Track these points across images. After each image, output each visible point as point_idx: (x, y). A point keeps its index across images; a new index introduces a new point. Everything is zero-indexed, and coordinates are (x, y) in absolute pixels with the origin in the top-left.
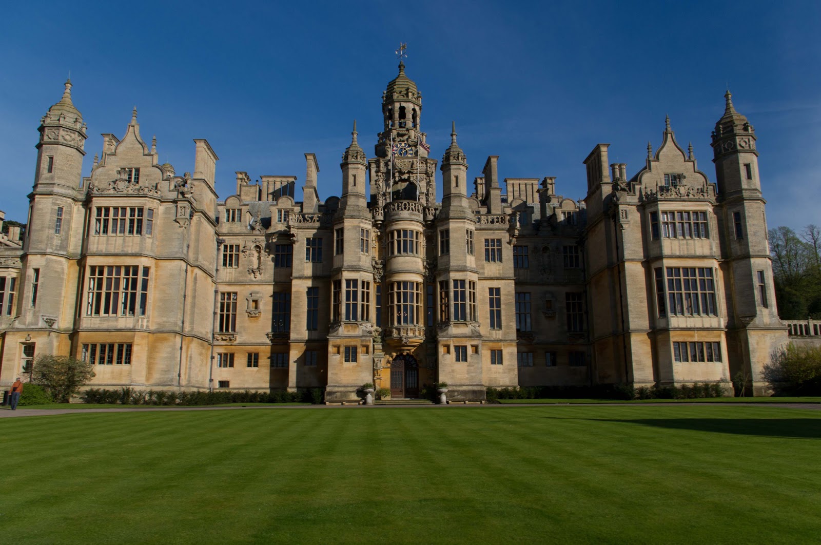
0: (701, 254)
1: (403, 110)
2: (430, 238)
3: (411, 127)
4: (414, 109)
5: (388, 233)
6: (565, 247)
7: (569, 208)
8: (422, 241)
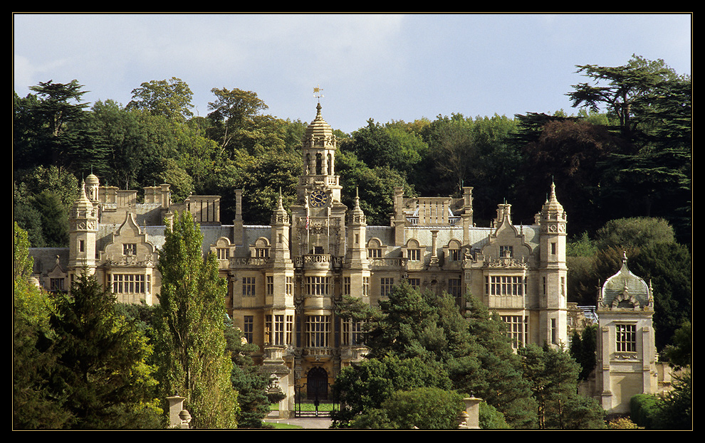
0: (516, 307)
1: (319, 156)
2: (338, 281)
3: (326, 174)
4: (329, 155)
5: (305, 278)
6: (450, 280)
7: (455, 247)
8: (331, 283)
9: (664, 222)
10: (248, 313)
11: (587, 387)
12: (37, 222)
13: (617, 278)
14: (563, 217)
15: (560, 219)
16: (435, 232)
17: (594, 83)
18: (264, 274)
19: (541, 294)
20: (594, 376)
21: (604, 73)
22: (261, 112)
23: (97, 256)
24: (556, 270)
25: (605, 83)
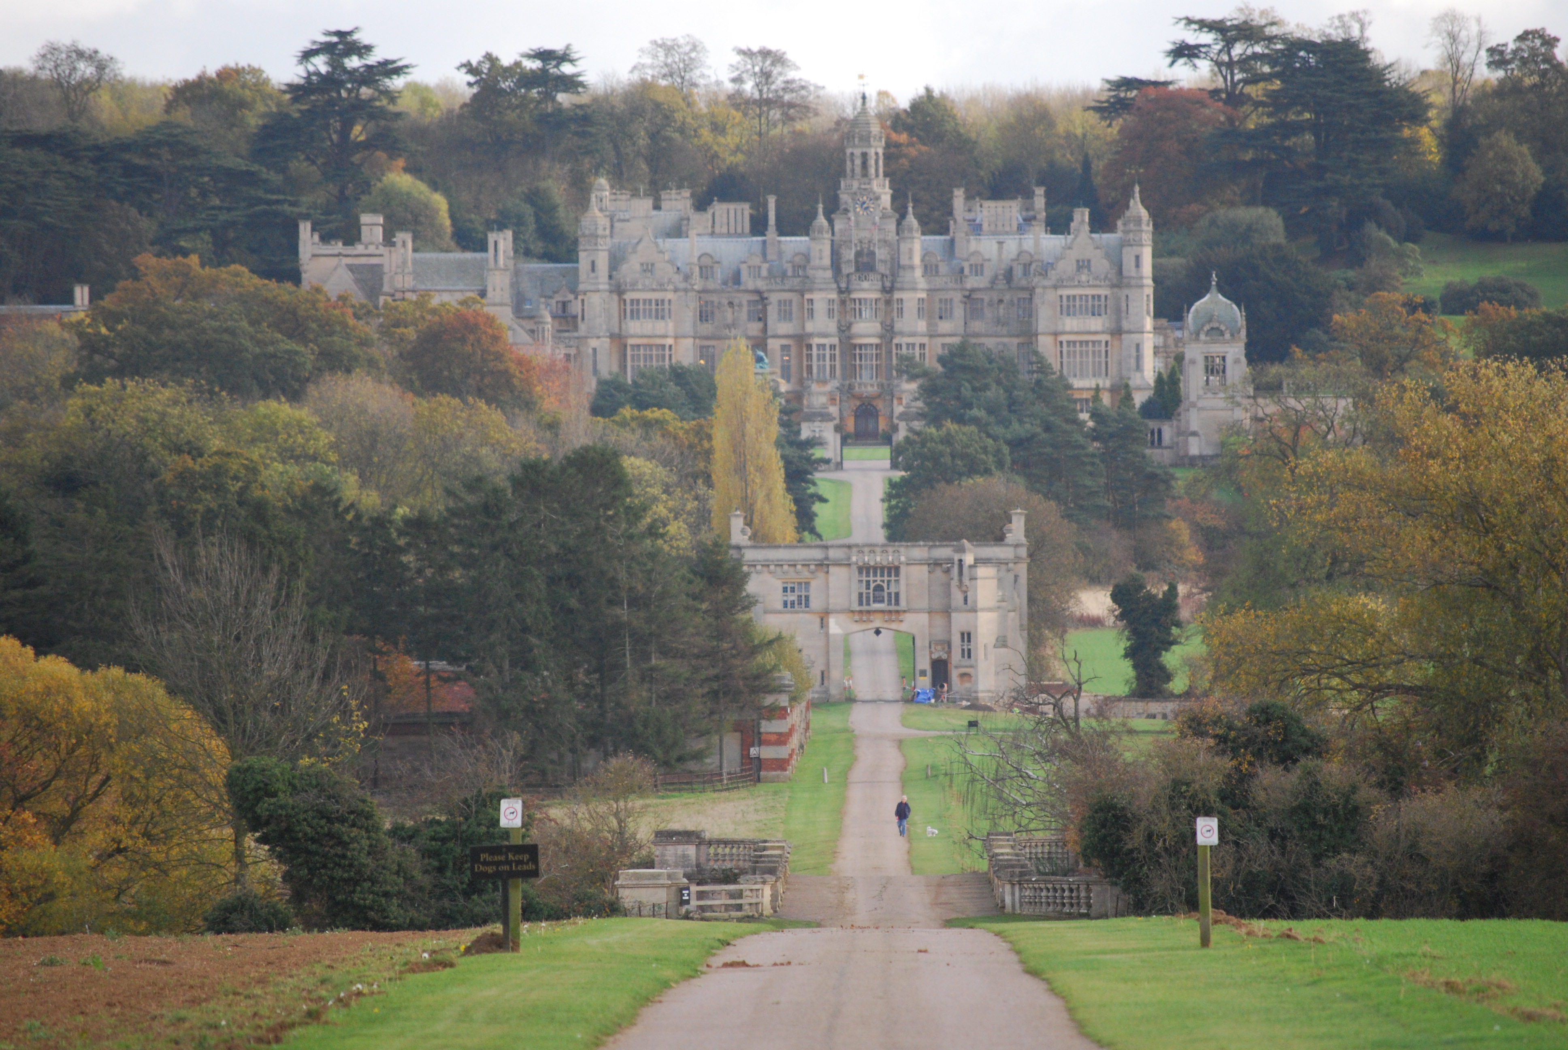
0: (1094, 330)
1: (864, 155)
2: (888, 302)
3: (873, 176)
4: (877, 154)
5: (851, 299)
6: (1019, 299)
7: (1025, 259)
8: (881, 305)
9: (1273, 213)
10: (784, 342)
11: (1171, 426)
12: (531, 220)
13: (1206, 303)
14: (1148, 225)
15: (1144, 227)
16: (1000, 243)
17: (1193, 37)
18: (803, 296)
19: (1124, 314)
20: (1179, 415)
21: (1204, 25)
22: (792, 75)
23: (610, 277)
24: (1142, 286)
25: (1207, 38)
